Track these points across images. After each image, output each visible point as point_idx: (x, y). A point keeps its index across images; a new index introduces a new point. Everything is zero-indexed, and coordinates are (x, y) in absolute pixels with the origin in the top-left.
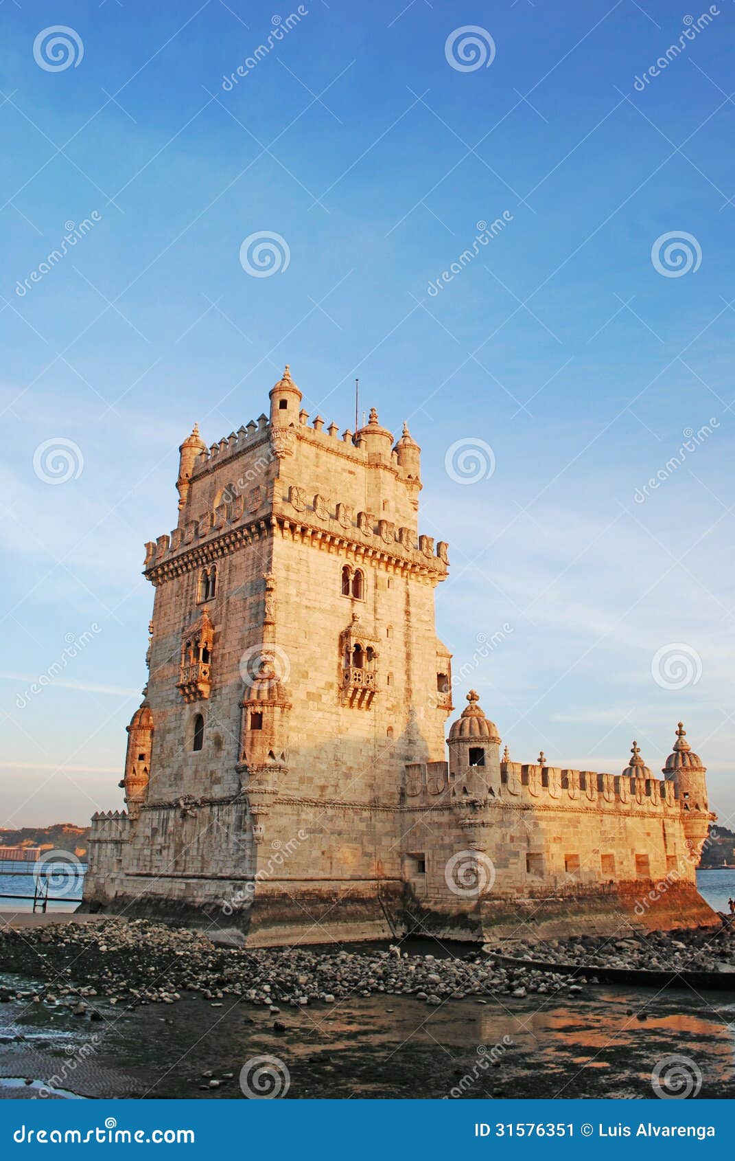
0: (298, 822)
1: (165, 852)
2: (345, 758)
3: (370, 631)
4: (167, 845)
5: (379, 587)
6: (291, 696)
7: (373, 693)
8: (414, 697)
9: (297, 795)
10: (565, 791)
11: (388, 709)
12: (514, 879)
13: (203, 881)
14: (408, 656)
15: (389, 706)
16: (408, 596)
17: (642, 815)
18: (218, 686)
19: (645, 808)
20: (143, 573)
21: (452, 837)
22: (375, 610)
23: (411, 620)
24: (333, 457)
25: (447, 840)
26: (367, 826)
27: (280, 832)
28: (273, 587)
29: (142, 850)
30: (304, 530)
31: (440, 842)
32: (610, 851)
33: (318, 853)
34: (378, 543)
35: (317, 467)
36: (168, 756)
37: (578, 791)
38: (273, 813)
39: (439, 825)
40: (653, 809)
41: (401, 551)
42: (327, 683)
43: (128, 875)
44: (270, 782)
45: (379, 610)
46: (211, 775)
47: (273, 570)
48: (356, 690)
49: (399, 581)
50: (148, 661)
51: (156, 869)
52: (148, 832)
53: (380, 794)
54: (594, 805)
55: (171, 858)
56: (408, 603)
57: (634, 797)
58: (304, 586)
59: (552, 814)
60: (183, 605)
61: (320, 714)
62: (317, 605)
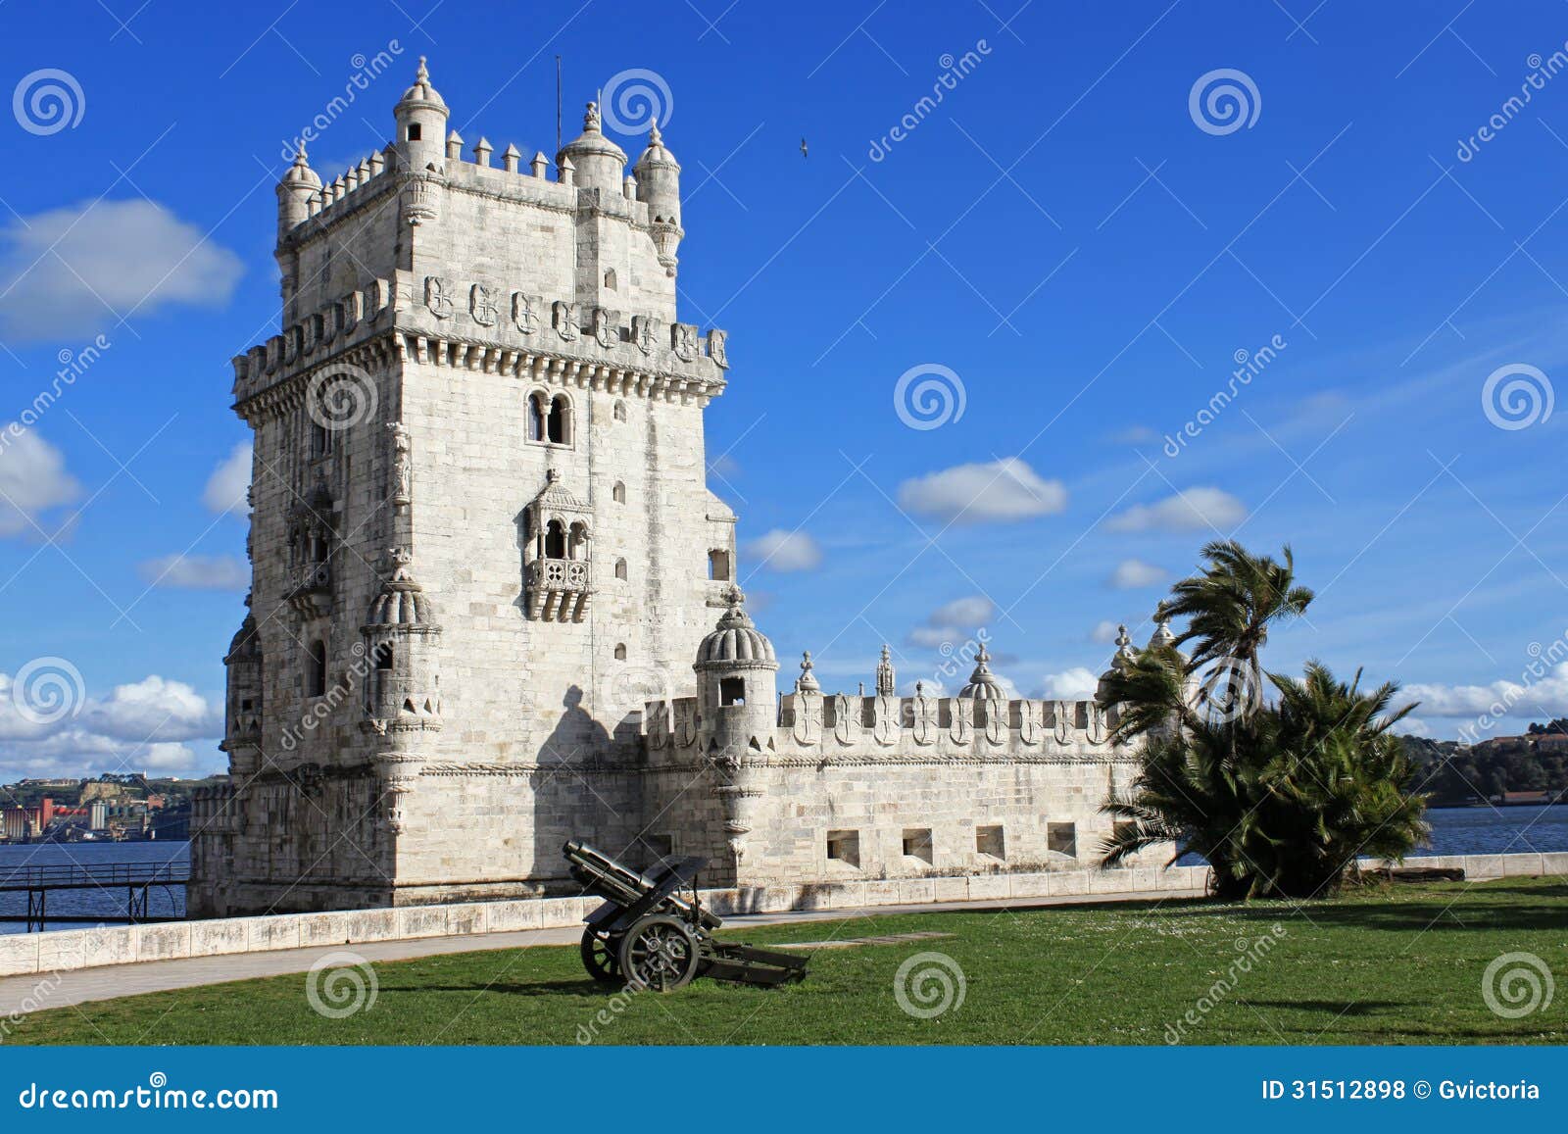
0: (463, 799)
1: (287, 848)
2: (540, 699)
3: (581, 495)
4: (288, 837)
5: (596, 420)
6: (443, 611)
7: (582, 597)
8: (663, 594)
9: (460, 761)
10: (909, 732)
11: (616, 616)
12: (803, 869)
13: (334, 889)
14: (654, 529)
15: (618, 610)
16: (653, 428)
17: (1066, 761)
18: (341, 597)
19: (1072, 750)
20: (232, 408)
21: (705, 813)
22: (591, 461)
23: (659, 467)
24: (511, 207)
25: (698, 816)
26: (580, 800)
27: (432, 815)
28: (405, 445)
29: (258, 844)
30: (453, 348)
31: (690, 819)
32: (994, 821)
33: (499, 843)
34: (589, 349)
35: (482, 229)
36: (284, 703)
37: (933, 732)
38: (419, 789)
39: (689, 793)
40: (1090, 750)
41: (635, 357)
42: (504, 587)
43: (241, 882)
44: (409, 745)
45: (597, 459)
46: (338, 733)
47: (404, 418)
48: (552, 594)
49: (635, 403)
50: (250, 551)
51: (277, 873)
52: (264, 818)
53: (604, 749)
54: (966, 751)
55: (295, 857)
56: (652, 439)
57: (1050, 732)
58: (461, 436)
59: (879, 768)
60: (291, 463)
61: (493, 636)
62: (483, 464)
